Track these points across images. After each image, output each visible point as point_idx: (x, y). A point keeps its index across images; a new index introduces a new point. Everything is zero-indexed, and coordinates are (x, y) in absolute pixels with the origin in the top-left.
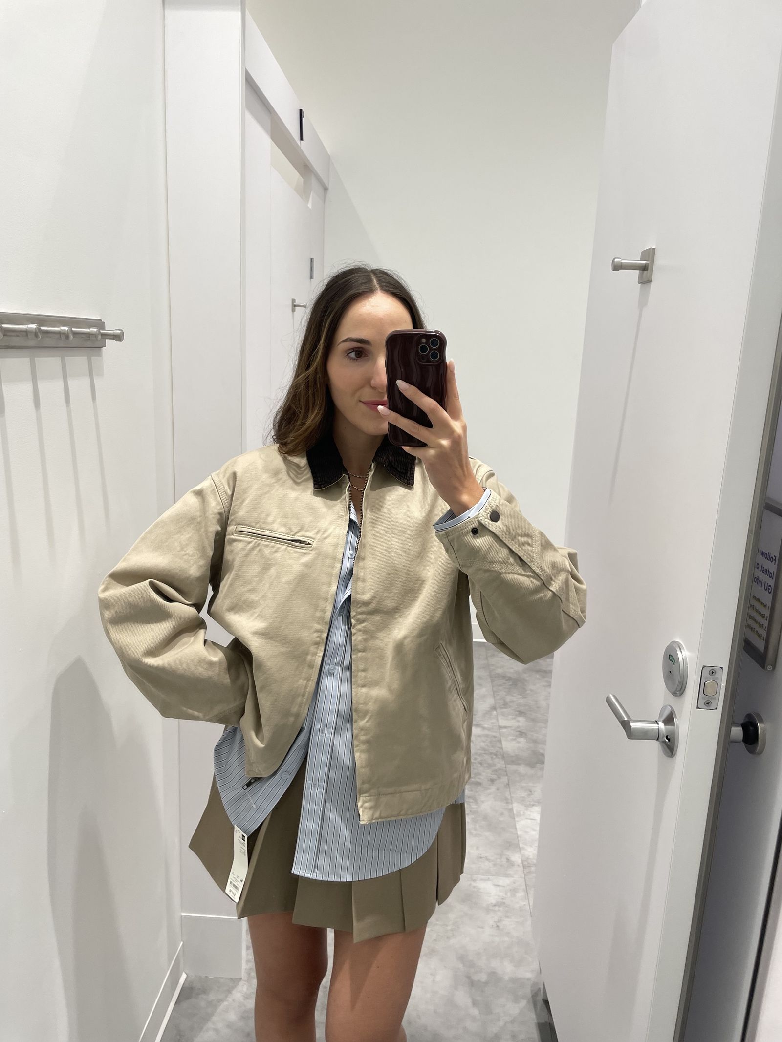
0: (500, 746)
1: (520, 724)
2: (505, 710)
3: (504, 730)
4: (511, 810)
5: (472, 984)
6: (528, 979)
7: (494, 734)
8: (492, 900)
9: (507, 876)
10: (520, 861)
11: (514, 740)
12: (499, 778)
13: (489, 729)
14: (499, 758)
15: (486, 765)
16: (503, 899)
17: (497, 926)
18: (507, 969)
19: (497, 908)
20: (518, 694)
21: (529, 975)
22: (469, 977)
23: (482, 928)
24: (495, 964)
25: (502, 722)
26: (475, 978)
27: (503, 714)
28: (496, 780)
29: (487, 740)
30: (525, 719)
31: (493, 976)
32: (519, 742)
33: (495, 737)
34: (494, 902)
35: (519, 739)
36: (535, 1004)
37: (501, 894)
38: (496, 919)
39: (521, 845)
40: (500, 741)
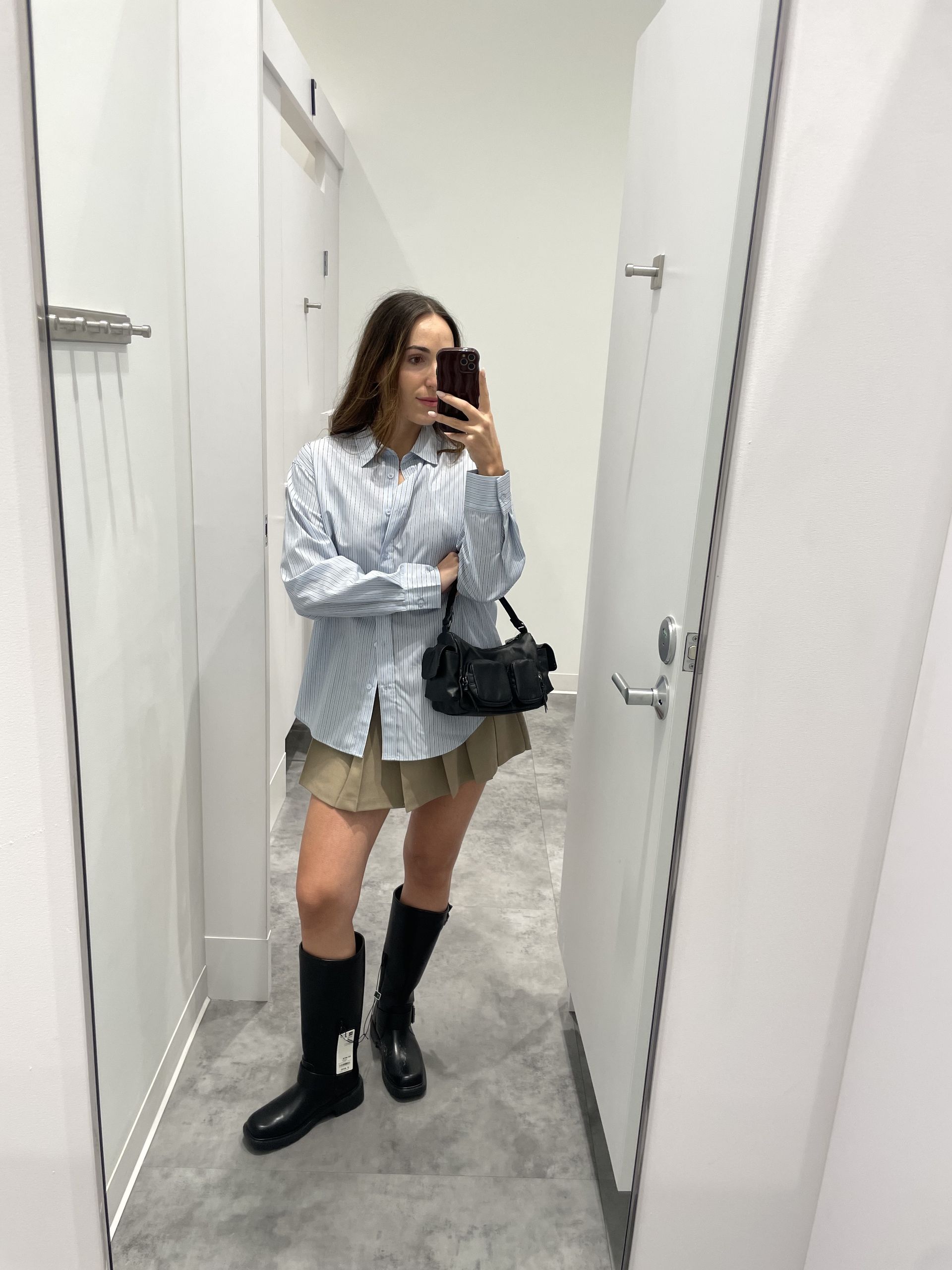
0: (535, 792)
1: (557, 771)
2: (542, 758)
3: (540, 777)
4: (545, 851)
5: (499, 1000)
6: (556, 995)
7: (529, 781)
8: (522, 929)
9: (538, 908)
10: (552, 896)
11: (550, 786)
12: (534, 822)
13: (524, 777)
14: (533, 803)
15: (519, 810)
16: (533, 928)
17: (527, 951)
18: (535, 987)
19: (526, 936)
20: (557, 743)
21: (557, 991)
22: (497, 994)
23: (512, 953)
24: (524, 984)
25: (538, 769)
26: (503, 995)
27: (540, 762)
28: (530, 823)
29: (521, 787)
30: (563, 767)
31: (521, 994)
32: (555, 788)
33: (530, 784)
34: (524, 931)
35: (555, 786)
36: (562, 1015)
37: (531, 924)
38: (525, 945)
39: (553, 881)
40: (535, 788)
